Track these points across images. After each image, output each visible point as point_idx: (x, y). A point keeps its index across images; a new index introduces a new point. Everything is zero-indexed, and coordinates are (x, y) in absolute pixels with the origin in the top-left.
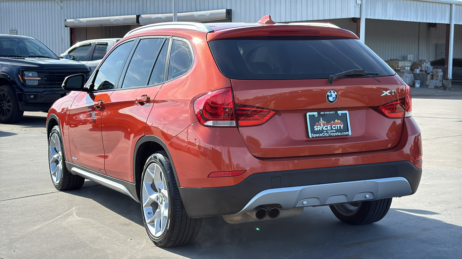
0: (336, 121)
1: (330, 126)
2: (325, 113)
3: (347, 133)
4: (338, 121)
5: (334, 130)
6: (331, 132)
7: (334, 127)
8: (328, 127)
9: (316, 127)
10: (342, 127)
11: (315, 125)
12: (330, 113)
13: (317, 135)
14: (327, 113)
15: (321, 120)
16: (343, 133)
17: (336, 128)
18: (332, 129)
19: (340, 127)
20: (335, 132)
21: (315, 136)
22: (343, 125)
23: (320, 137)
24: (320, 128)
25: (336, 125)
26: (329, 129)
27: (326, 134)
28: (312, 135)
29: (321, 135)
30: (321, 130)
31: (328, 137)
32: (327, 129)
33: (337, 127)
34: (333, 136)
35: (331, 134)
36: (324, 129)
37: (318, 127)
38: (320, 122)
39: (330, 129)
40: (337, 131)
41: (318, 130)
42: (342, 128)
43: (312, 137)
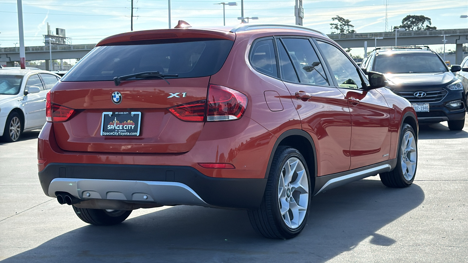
0: (129, 121)
1: (122, 126)
2: (120, 113)
3: (136, 133)
4: (130, 121)
5: (125, 130)
6: (122, 132)
7: (125, 127)
8: (120, 127)
9: (110, 126)
10: (133, 127)
11: (109, 124)
12: (124, 113)
13: (108, 134)
14: (121, 113)
15: (115, 120)
16: (131, 134)
17: (127, 128)
18: (123, 129)
19: (131, 127)
20: (125, 132)
21: (105, 134)
22: (134, 126)
23: (110, 136)
24: (112, 127)
25: (128, 125)
26: (120, 128)
27: (116, 133)
28: (103, 133)
29: (111, 134)
30: (113, 129)
31: (117, 136)
32: (118, 128)
33: (129, 127)
34: (122, 136)
35: (120, 133)
36: (116, 129)
37: (111, 126)
38: (114, 121)
39: (122, 129)
40: (128, 131)
41: (111, 129)
42: (133, 129)
43: (103, 135)
